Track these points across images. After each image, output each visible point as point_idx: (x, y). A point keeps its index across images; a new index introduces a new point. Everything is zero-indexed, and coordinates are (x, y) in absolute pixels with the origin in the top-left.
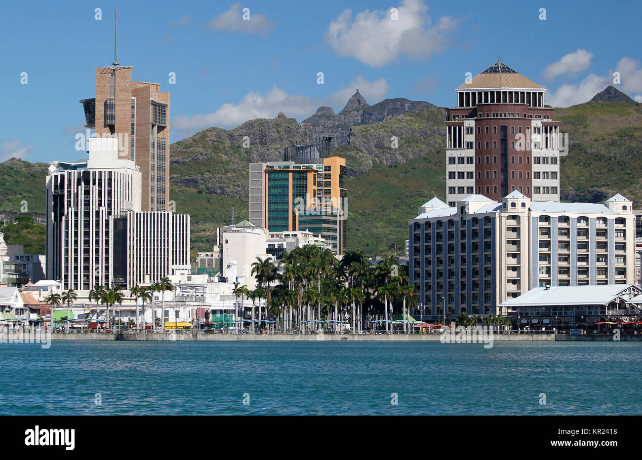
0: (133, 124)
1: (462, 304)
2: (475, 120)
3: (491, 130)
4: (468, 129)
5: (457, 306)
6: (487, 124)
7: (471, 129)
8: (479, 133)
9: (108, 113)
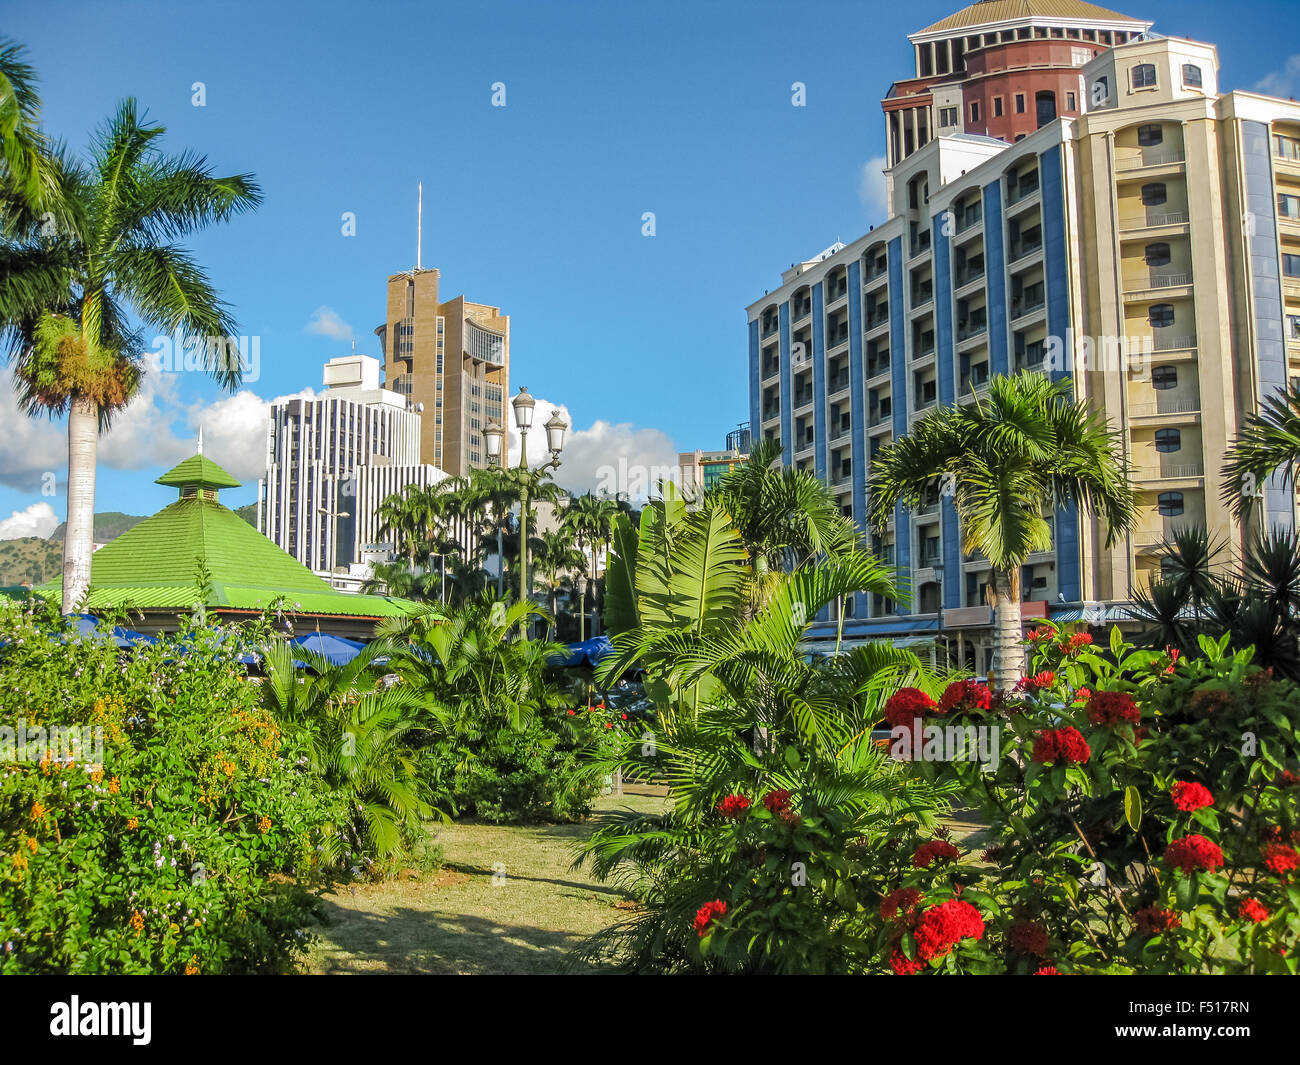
0: (440, 357)
1: (922, 566)
2: (965, 86)
3: (1008, 105)
4: (943, 112)
5: (903, 576)
6: (997, 91)
7: (954, 110)
8: (975, 117)
9: (402, 341)
